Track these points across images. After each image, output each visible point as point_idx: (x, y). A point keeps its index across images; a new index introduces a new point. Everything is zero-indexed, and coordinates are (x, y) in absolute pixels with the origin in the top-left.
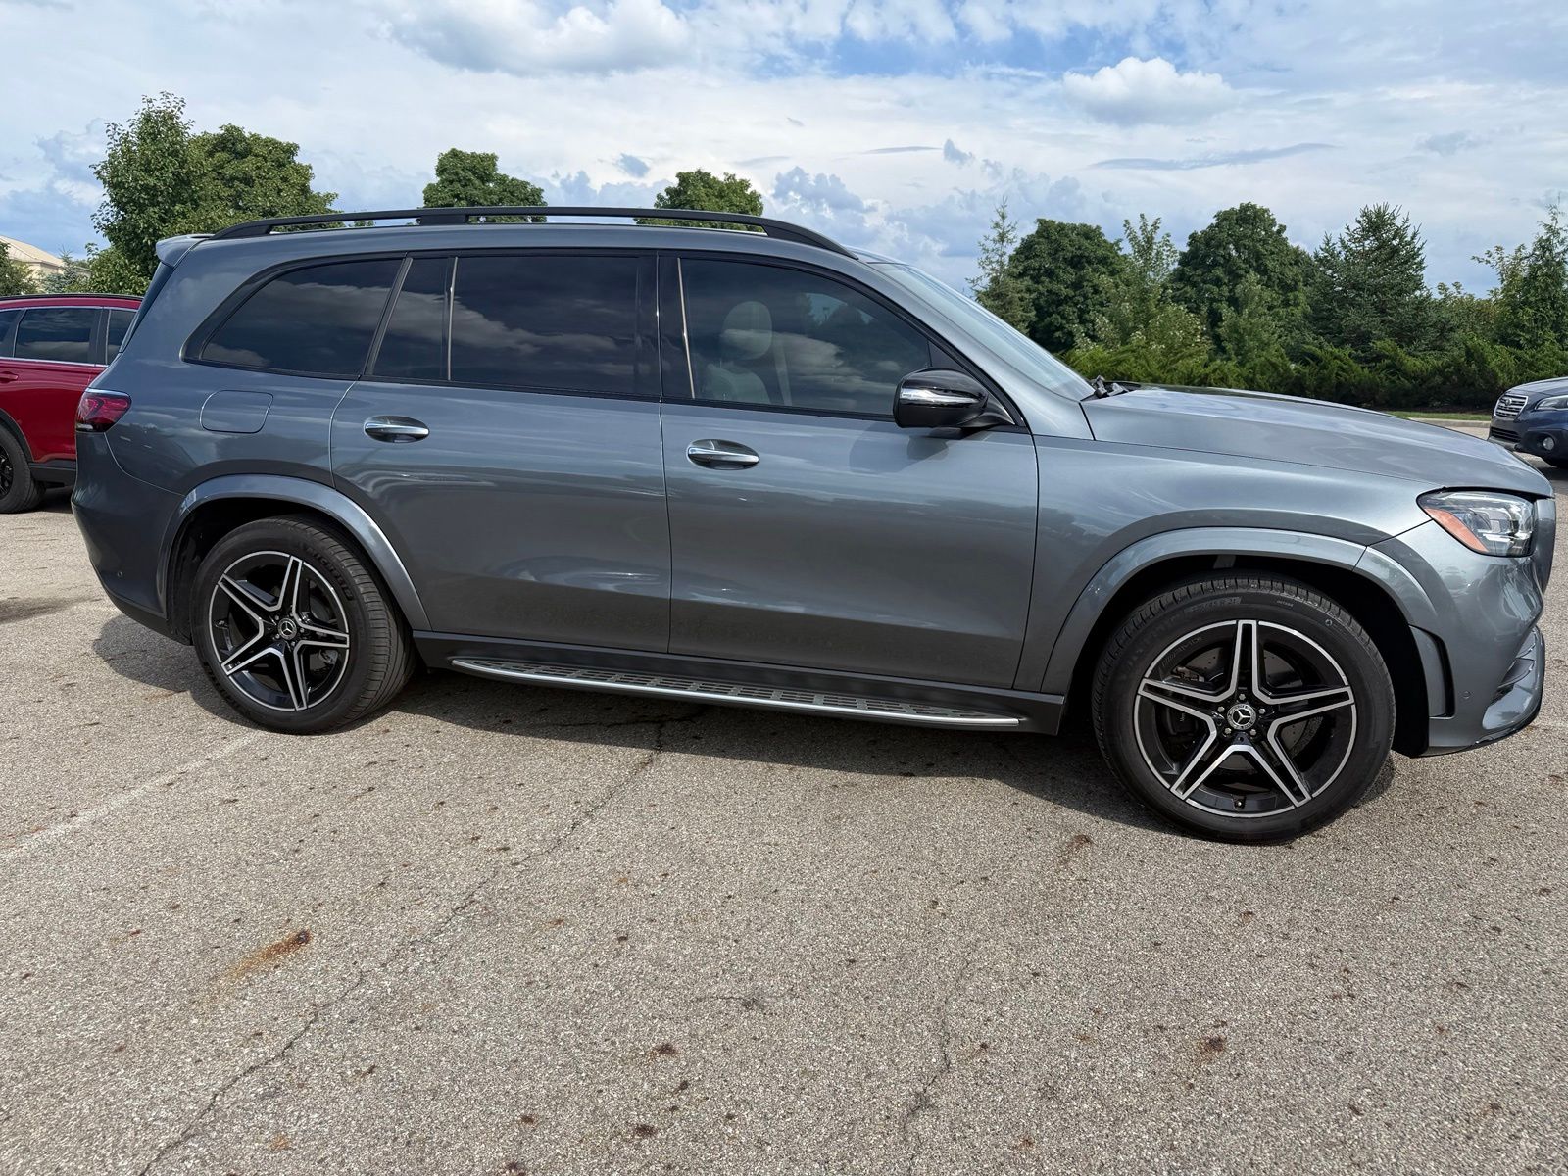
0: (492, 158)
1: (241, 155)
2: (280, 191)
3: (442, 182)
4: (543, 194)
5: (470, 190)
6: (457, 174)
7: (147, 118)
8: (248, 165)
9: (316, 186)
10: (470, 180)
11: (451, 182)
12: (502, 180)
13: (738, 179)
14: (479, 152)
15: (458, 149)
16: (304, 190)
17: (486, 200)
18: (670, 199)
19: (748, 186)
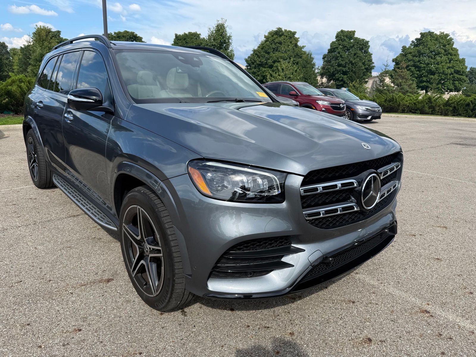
0: (354, 32)
1: (280, 36)
2: (289, 46)
3: (337, 40)
4: (369, 43)
5: (345, 43)
6: (341, 38)
7: (218, 26)
8: (281, 39)
9: (300, 44)
10: (345, 40)
11: (339, 40)
12: (356, 39)
13: (445, 33)
14: (350, 30)
15: (343, 30)
16: (296, 45)
17: (349, 45)
18: (417, 42)
19: (449, 36)
